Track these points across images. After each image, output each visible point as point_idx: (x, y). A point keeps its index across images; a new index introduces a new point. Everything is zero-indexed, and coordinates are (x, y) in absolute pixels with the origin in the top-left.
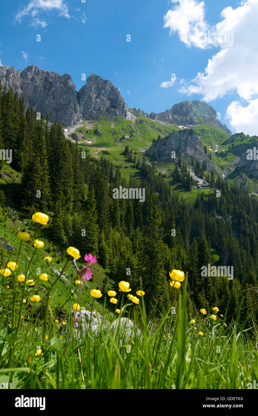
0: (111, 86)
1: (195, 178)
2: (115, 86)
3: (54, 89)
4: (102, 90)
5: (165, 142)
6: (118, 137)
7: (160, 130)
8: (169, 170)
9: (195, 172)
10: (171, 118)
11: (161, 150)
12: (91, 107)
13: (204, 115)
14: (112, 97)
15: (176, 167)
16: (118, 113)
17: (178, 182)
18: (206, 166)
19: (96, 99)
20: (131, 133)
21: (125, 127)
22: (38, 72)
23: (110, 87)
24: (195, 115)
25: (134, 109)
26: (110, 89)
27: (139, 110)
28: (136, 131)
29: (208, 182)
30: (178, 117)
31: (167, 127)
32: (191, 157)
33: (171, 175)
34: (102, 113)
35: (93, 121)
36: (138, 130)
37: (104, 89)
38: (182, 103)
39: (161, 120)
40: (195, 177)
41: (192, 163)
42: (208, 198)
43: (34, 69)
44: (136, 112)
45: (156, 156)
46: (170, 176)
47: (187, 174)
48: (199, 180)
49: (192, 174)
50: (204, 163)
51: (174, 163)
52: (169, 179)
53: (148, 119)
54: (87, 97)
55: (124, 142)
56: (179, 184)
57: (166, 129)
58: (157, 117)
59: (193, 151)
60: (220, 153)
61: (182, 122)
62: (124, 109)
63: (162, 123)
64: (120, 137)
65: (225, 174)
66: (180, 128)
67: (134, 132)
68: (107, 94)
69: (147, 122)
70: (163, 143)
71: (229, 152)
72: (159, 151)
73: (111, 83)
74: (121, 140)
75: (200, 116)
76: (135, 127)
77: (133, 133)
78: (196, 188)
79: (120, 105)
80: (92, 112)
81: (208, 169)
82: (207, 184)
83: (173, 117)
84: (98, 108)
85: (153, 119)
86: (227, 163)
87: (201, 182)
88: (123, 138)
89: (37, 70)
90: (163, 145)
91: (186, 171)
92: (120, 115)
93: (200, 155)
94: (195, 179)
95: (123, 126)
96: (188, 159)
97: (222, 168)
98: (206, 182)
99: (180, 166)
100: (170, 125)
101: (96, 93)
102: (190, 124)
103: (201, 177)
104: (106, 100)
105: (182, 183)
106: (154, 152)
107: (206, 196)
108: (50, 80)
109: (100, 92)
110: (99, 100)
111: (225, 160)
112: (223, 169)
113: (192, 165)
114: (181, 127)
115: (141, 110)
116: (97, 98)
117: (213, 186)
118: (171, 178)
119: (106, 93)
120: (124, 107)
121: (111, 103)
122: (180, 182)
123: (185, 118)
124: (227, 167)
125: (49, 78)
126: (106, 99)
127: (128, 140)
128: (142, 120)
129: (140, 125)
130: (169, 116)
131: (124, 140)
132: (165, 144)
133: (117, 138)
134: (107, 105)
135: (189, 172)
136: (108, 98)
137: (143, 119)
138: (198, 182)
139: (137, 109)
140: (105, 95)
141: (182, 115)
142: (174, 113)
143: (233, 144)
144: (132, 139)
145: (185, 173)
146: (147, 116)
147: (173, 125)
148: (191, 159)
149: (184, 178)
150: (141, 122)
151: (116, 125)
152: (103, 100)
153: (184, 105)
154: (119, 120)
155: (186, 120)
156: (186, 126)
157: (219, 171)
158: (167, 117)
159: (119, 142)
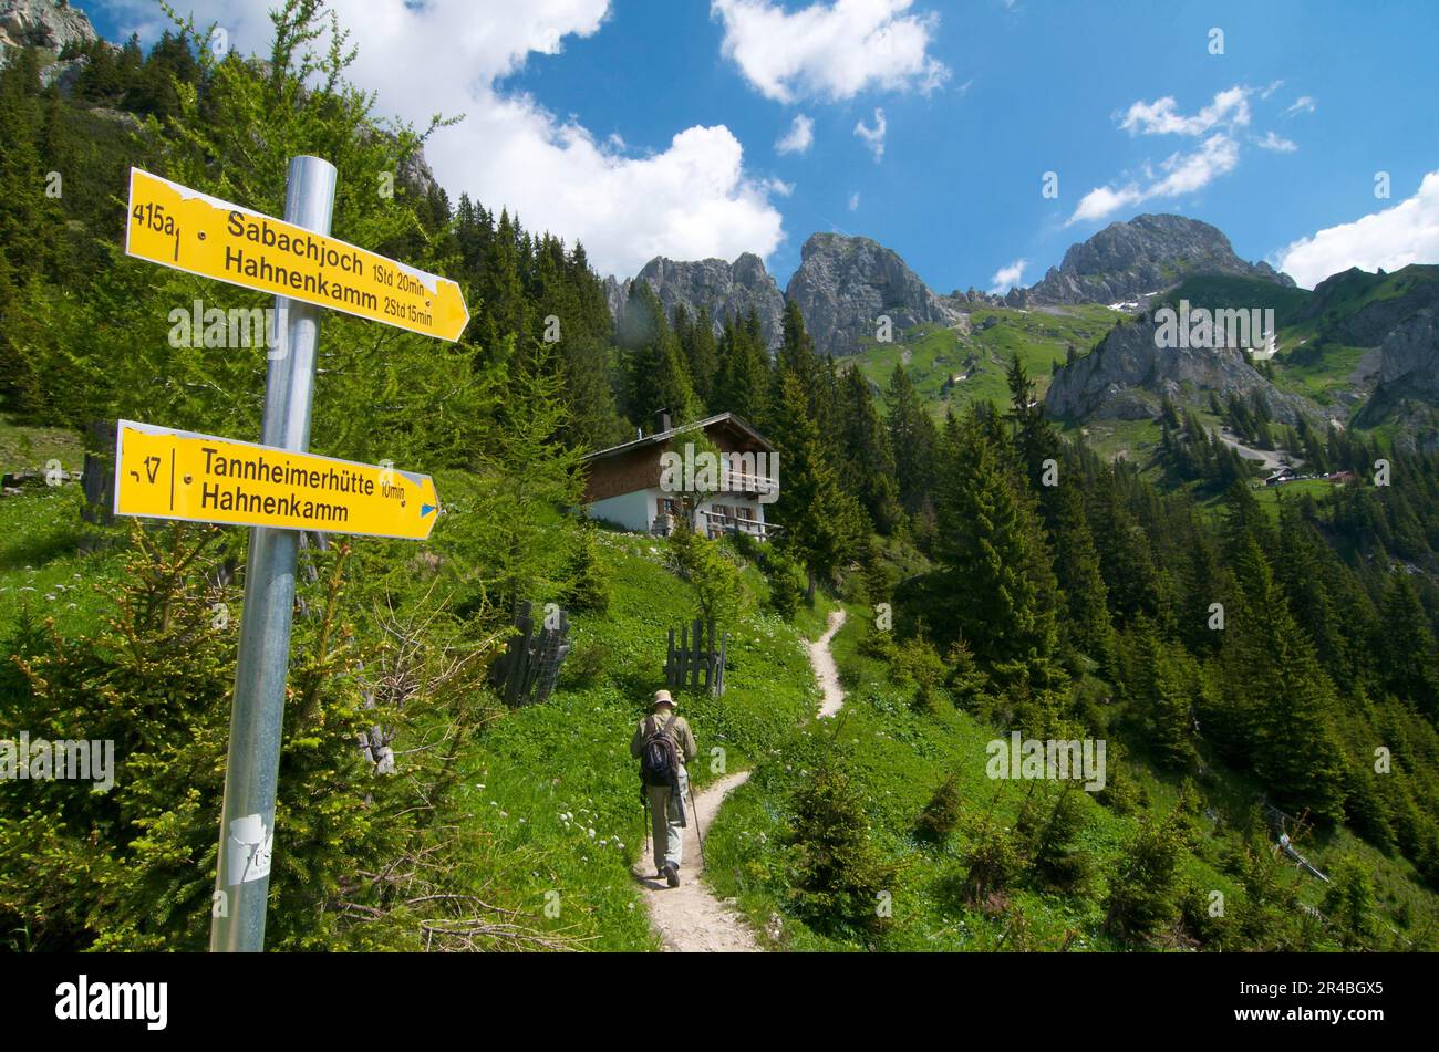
0: (874, 249)
1: (1246, 452)
2: (884, 245)
3: (721, 303)
4: (849, 268)
5: (1099, 361)
6: (932, 383)
7: (1054, 334)
8: (1141, 447)
9: (1237, 433)
10: (1074, 288)
11: (1090, 390)
12: (831, 323)
13: (1185, 249)
14: (883, 277)
15: (1165, 433)
16: (911, 318)
17: (1189, 478)
18: (1268, 407)
19: (838, 295)
20: (967, 363)
21: (945, 352)
22: (674, 270)
23: (871, 252)
24: (1153, 259)
25: (955, 295)
26: (870, 257)
27: (970, 293)
28: (980, 352)
29: (1299, 456)
30: (1096, 279)
31: (1072, 318)
32: (1203, 387)
33: (1151, 459)
34: (865, 330)
35: (843, 358)
36: (987, 348)
37: (856, 262)
38: (1098, 234)
39: (1045, 303)
40: (1244, 448)
41: (1214, 404)
42: (1332, 507)
43: (661, 266)
44: (963, 301)
45: (1078, 413)
46: (1153, 464)
47: (1211, 443)
48: (1261, 455)
49: (1230, 441)
50: (1258, 398)
51: (1151, 421)
52: (1150, 473)
53: (1006, 310)
54: (811, 297)
55: (957, 397)
56: (1196, 483)
57: (1073, 324)
58: (1031, 297)
59: (1202, 368)
60: (1289, 352)
61: (1114, 291)
62: (928, 302)
63: (1054, 311)
64: (939, 383)
65: (1338, 419)
66: (1115, 312)
67: (977, 358)
68: (868, 274)
69: (1005, 319)
70: (1092, 368)
71: (1325, 340)
72: (1082, 397)
73: (872, 241)
74: (943, 391)
75: (1173, 258)
76: (975, 344)
77: (974, 362)
78: (1265, 483)
79: (911, 294)
80: (835, 335)
81: (1275, 413)
82: (1297, 463)
83: (1080, 285)
84: (849, 319)
85: (1022, 306)
86: (1329, 381)
87: (1271, 460)
88: (951, 383)
89: (670, 267)
90: (1092, 372)
91: (1203, 436)
92: (919, 322)
93: (1233, 376)
94: (1246, 457)
95: (938, 351)
96: (1195, 397)
97: (1321, 399)
98: (1291, 459)
99: (1175, 425)
100: (1078, 312)
101: (835, 281)
102: (1143, 290)
103: (1265, 445)
104: (867, 292)
105: (1206, 478)
106: (1067, 403)
107: (1320, 504)
108: (707, 282)
109: (847, 273)
110: (848, 297)
111: (1320, 371)
112: (1324, 403)
113: (1216, 412)
114: (1116, 307)
115: (976, 290)
116: (840, 292)
117: (1326, 466)
118: (1157, 468)
119: (862, 271)
120: (924, 295)
121: (884, 297)
122: (1197, 475)
123: (1121, 276)
124: (1338, 392)
125: (703, 279)
126: (868, 287)
127: (967, 387)
128: (990, 318)
129: (988, 334)
130: (1067, 287)
131: (954, 390)
132: (1098, 368)
133: (928, 387)
134: (875, 305)
135: (1215, 438)
136: (872, 285)
137: (990, 313)
138: (1262, 463)
139: (964, 291)
140: (861, 278)
141: (1109, 270)
142: (1082, 273)
143: (1333, 314)
144: (978, 379)
145: (1200, 443)
146: (1001, 304)
147: (1091, 306)
148: (1205, 393)
149: (1206, 462)
150: (986, 326)
151: (914, 353)
152: (859, 295)
153: (1110, 240)
154: (920, 337)
155: (1129, 281)
156: (1133, 299)
157: (1315, 411)
158: (1061, 288)
159: (939, 398)
